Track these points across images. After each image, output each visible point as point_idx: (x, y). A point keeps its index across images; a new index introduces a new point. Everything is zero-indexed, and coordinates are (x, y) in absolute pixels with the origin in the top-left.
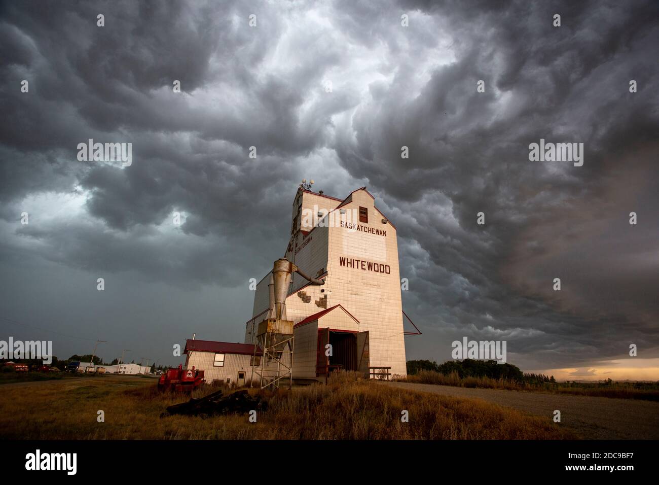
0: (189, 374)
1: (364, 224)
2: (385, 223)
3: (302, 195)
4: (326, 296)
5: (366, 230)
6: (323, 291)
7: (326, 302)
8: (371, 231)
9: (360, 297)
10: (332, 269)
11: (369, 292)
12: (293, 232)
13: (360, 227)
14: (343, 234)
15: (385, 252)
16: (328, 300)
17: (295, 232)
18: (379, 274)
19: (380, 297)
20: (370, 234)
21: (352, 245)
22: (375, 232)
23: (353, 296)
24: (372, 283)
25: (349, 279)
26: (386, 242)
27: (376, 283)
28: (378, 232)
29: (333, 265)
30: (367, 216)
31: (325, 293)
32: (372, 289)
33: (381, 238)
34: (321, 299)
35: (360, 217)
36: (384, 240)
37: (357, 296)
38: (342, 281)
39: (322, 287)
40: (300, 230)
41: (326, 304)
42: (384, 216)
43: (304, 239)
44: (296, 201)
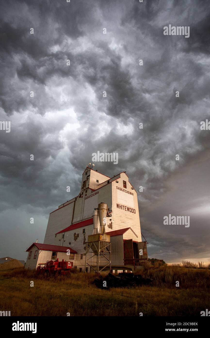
0: (69, 264)
1: (125, 189)
2: (133, 189)
3: (90, 171)
4: (112, 223)
5: (126, 192)
6: (111, 220)
7: (112, 226)
8: (128, 192)
9: (125, 224)
10: (114, 209)
11: (128, 222)
12: (83, 188)
13: (124, 190)
14: (118, 193)
15: (133, 203)
16: (113, 225)
17: (85, 188)
18: (131, 213)
19: (132, 224)
20: (127, 194)
21: (121, 198)
22: (129, 193)
23: (122, 223)
24: (129, 217)
25: (121, 215)
26: (134, 198)
27: (131, 218)
28: (130, 193)
29: (114, 208)
30: (126, 185)
31: (112, 221)
32: (129, 220)
33: (131, 196)
34: (110, 224)
35: (124, 185)
36: (133, 197)
37: (124, 224)
38: (118, 215)
39: (110, 218)
40: (88, 188)
41: (112, 227)
42: (132, 186)
43: (92, 192)
44: (85, 173)
